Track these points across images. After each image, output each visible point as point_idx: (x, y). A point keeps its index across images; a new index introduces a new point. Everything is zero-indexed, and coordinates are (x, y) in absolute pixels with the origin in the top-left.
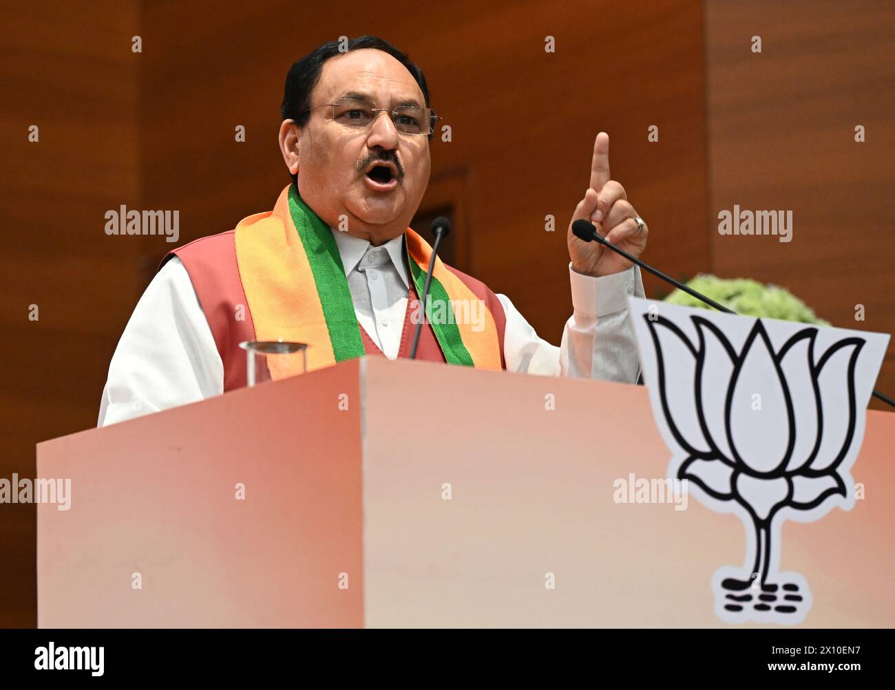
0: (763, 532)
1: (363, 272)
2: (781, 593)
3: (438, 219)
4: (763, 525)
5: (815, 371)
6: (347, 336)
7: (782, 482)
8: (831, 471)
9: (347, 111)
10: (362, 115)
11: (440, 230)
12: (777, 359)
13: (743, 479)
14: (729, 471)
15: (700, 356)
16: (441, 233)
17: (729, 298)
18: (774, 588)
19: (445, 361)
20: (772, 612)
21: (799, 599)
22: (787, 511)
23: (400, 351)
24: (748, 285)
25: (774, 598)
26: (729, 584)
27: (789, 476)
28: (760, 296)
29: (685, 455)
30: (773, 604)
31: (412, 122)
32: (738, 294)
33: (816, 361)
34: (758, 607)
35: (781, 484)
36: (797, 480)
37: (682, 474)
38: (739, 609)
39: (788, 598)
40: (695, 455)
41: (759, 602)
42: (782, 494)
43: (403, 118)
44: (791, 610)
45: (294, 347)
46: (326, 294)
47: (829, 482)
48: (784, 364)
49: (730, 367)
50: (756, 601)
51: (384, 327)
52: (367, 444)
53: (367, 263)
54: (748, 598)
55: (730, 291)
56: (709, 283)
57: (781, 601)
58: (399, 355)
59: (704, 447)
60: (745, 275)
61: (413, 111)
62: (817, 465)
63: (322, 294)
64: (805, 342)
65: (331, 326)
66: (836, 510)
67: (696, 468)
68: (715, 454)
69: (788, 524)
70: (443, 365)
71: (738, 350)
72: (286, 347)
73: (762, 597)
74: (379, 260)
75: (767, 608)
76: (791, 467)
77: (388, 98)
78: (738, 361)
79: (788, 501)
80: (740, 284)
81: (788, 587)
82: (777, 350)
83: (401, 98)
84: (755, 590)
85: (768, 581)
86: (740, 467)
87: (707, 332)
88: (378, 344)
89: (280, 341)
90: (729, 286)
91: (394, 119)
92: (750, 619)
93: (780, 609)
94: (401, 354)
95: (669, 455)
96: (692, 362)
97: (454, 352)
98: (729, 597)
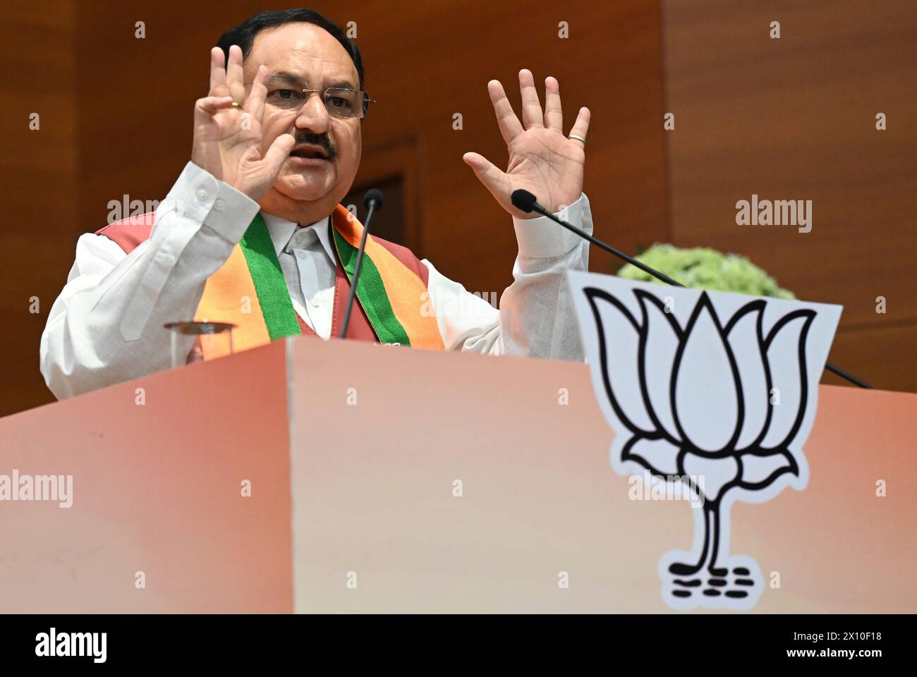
0: (712, 514)
1: (292, 253)
2: (731, 578)
3: (371, 192)
4: (712, 506)
5: (764, 345)
6: (281, 317)
7: (731, 462)
8: (782, 449)
9: (278, 90)
10: (292, 96)
11: (372, 203)
12: (724, 333)
13: (690, 458)
14: (675, 450)
15: (643, 331)
16: (374, 206)
17: (687, 268)
18: (724, 572)
19: (377, 340)
20: (722, 597)
21: (750, 583)
22: (736, 492)
23: (333, 330)
24: (707, 255)
25: (723, 583)
26: (677, 569)
27: (738, 455)
28: (719, 266)
29: (629, 435)
30: (723, 589)
31: (344, 104)
32: (697, 263)
33: (765, 334)
34: (707, 593)
35: (730, 463)
36: (747, 459)
37: (626, 455)
38: (687, 594)
39: (738, 582)
40: (639, 434)
41: (707, 587)
42: (731, 475)
43: (335, 99)
44: (742, 595)
45: (220, 328)
46: (258, 275)
47: (780, 461)
48: (731, 338)
49: (675, 342)
50: (705, 586)
51: (315, 308)
52: (295, 428)
53: (295, 245)
54: (697, 583)
55: (688, 261)
56: (666, 252)
57: (731, 586)
58: (332, 335)
59: (649, 426)
60: (704, 244)
61: (347, 94)
62: (767, 443)
63: (255, 276)
64: (753, 315)
65: (264, 308)
66: (789, 490)
67: (641, 448)
68: (660, 433)
69: (737, 505)
70: (375, 344)
71: (683, 324)
72: (212, 328)
73: (711, 582)
74: (307, 241)
75: (717, 593)
76: (740, 445)
77: (321, 80)
78: (683, 336)
79: (738, 482)
80: (699, 253)
81: (739, 571)
82: (724, 323)
83: (335, 80)
84: (704, 575)
85: (718, 565)
86: (686, 446)
87: (650, 305)
88: (311, 326)
89: (205, 321)
90: (687, 256)
91: (325, 100)
92: (699, 604)
93: (731, 594)
94: (334, 334)
95: (612, 435)
96: (635, 337)
97: (385, 327)
98: (677, 582)
